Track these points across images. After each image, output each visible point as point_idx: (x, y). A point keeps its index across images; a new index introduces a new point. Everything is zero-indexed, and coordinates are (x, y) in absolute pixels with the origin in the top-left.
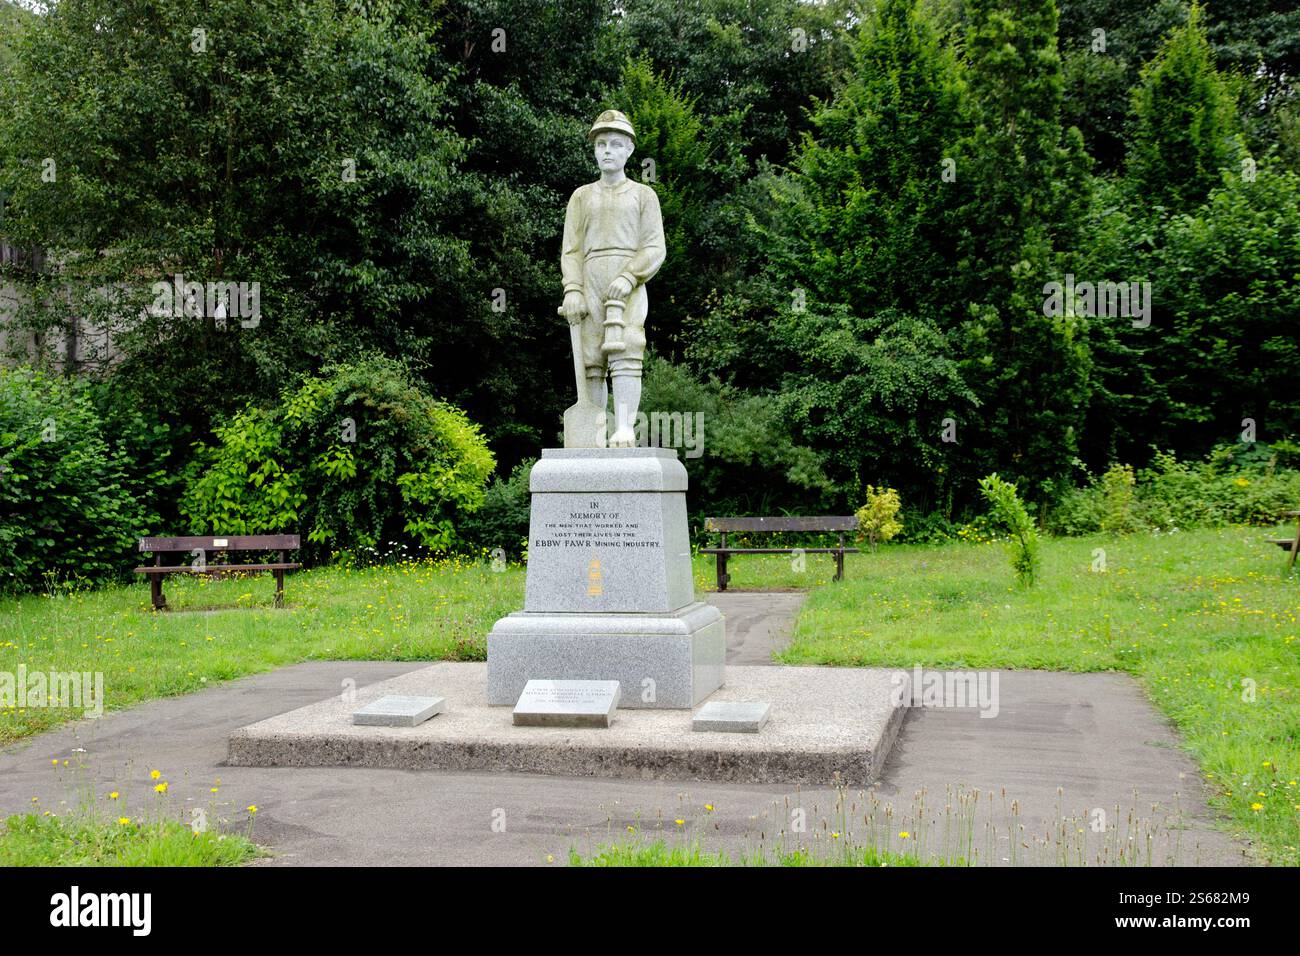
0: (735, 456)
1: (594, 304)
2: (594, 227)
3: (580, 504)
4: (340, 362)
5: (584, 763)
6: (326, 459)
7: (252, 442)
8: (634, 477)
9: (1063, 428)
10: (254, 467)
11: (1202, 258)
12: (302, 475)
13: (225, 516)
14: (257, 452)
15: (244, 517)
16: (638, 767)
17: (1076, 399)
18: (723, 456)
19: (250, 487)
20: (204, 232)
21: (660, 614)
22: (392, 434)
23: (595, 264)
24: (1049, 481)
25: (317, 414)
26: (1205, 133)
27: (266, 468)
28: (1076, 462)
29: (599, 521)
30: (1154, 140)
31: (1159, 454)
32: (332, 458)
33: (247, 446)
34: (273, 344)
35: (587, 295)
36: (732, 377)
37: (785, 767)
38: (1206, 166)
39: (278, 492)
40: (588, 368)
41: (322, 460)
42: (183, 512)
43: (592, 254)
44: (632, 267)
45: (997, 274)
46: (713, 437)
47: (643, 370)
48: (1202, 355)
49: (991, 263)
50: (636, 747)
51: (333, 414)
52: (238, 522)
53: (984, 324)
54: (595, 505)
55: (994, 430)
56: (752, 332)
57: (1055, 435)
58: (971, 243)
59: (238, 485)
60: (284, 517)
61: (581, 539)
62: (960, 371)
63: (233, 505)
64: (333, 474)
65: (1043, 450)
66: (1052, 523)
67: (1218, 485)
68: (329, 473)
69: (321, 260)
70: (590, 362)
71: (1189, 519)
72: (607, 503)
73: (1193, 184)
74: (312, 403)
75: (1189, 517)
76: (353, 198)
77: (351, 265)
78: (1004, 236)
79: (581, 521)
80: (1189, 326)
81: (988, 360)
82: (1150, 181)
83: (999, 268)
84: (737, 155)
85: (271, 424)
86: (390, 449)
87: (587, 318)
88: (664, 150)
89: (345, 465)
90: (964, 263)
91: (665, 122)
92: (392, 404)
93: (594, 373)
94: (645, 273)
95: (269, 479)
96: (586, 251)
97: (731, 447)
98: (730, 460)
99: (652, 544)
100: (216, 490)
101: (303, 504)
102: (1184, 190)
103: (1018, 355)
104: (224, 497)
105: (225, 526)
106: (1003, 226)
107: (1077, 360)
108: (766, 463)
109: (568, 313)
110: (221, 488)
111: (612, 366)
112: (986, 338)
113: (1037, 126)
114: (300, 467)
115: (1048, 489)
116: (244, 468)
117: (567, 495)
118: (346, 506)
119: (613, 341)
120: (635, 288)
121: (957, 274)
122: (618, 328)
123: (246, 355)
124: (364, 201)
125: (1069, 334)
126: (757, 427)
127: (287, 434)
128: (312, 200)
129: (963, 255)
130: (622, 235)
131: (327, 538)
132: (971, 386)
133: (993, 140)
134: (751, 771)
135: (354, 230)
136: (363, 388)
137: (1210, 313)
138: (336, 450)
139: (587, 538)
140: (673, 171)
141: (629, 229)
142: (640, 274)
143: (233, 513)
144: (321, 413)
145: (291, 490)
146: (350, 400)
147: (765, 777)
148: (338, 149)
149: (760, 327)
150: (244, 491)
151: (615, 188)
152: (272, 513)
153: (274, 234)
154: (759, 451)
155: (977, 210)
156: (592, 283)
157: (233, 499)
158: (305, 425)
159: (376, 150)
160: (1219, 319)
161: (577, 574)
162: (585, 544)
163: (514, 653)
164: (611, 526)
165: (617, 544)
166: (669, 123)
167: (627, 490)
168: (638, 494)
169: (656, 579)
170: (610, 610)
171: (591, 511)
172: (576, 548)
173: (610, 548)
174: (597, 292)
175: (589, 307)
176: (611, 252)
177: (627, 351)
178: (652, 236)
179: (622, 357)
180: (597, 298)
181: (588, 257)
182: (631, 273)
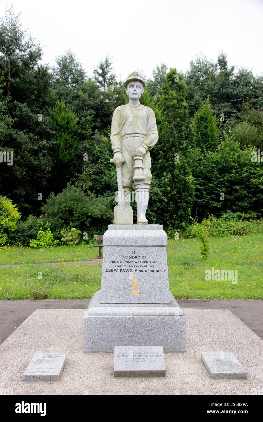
0: (96, 215)
1: (128, 158)
3: (128, 252)
8: (154, 239)
9: (188, 208)
11: (217, 163)
17: (192, 200)
18: (92, 215)
23: (128, 140)
24: (183, 223)
26: (211, 131)
28: (191, 218)
29: (136, 260)
30: (199, 132)
31: (210, 216)
35: (124, 154)
36: (94, 191)
38: (211, 140)
40: (124, 187)
43: (127, 136)
44: (146, 142)
45: (170, 164)
46: (89, 209)
48: (219, 190)
49: (168, 161)
53: (168, 178)
54: (135, 252)
55: (170, 208)
56: (95, 179)
57: (185, 210)
58: (163, 155)
61: (128, 268)
62: (161, 191)
65: (182, 214)
66: (184, 235)
67: (226, 224)
70: (125, 185)
71: (220, 234)
72: (141, 251)
73: (208, 144)
75: (220, 233)
78: (172, 153)
79: (128, 260)
80: (216, 181)
81: (169, 188)
82: (197, 143)
83: (171, 162)
84: (89, 129)
87: (125, 165)
88: (69, 126)
90: (160, 161)
91: (68, 118)
93: (126, 190)
96: (124, 134)
97: (95, 212)
98: (94, 216)
99: (162, 271)
102: (206, 146)
103: (176, 187)
106: (172, 150)
107: (193, 189)
108: (105, 217)
109: (117, 162)
112: (168, 182)
113: (182, 123)
115: (184, 226)
117: (121, 247)
119: (138, 175)
121: (158, 163)
122: (141, 169)
125: (191, 182)
126: (102, 206)
129: (160, 159)
130: (141, 128)
132: (164, 196)
133: (170, 126)
137: (220, 178)
139: (131, 268)
140: (71, 132)
141: (144, 126)
142: (150, 145)
149: (97, 177)
151: (136, 107)
154: (103, 213)
155: (163, 146)
156: (127, 149)
160: (222, 179)
161: (126, 285)
162: (130, 271)
163: (98, 326)
164: (143, 262)
165: (146, 271)
166: (70, 119)
167: (150, 245)
168: (155, 247)
169: (165, 287)
170: (143, 302)
171: (133, 255)
172: (126, 273)
173: (142, 273)
174: (129, 153)
175: (126, 160)
176: (136, 135)
177: (145, 180)
178: (153, 129)
179: (143, 183)
180: (129, 156)
181: (125, 137)
182: (146, 145)
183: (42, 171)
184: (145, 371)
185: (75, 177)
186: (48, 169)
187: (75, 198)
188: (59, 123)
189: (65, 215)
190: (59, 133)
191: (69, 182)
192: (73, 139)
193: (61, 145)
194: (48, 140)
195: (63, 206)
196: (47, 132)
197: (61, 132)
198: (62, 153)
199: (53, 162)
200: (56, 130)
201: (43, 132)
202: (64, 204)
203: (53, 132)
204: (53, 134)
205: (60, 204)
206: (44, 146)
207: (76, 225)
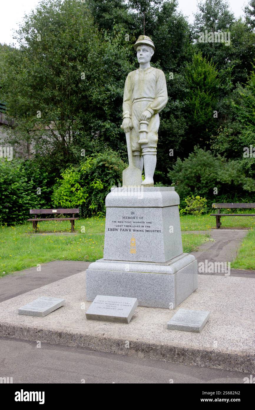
0: (225, 181)
1: (135, 123)
2: (135, 89)
3: (127, 212)
4: (98, 152)
5: (111, 346)
6: (94, 183)
7: (72, 178)
8: (150, 201)
10: (73, 186)
12: (87, 188)
13: (64, 201)
14: (73, 181)
15: (70, 201)
16: (136, 351)
18: (221, 181)
19: (72, 192)
20: (57, 113)
21: (161, 264)
22: (114, 175)
23: (136, 105)
25: (90, 169)
27: (76, 186)
29: (134, 220)
32: (96, 183)
33: (70, 179)
34: (78, 147)
35: (133, 119)
36: (225, 155)
37: (210, 359)
39: (80, 194)
40: (133, 152)
41: (92, 183)
42: (52, 200)
44: (152, 106)
46: (218, 174)
47: (157, 152)
50: (135, 340)
51: (96, 169)
52: (68, 203)
54: (133, 213)
56: (233, 140)
59: (68, 191)
60: (82, 201)
61: (127, 228)
63: (66, 198)
64: (96, 188)
68: (95, 187)
69: (94, 120)
70: (134, 149)
72: (138, 212)
74: (89, 165)
76: (103, 101)
77: (103, 122)
79: (127, 220)
84: (229, 82)
85: (77, 172)
86: (113, 180)
87: (133, 130)
88: (205, 82)
89: (99, 185)
91: (206, 73)
92: (114, 166)
93: (136, 154)
94: (158, 108)
95: (77, 190)
96: (133, 99)
97: (224, 178)
98: (223, 182)
99: (158, 231)
100: (61, 193)
101: (88, 197)
104: (64, 195)
105: (64, 204)
108: (236, 183)
109: (124, 127)
110: (63, 192)
111: (144, 150)
114: (86, 186)
116: (70, 186)
117: (121, 208)
118: (100, 198)
119: (143, 139)
120: (153, 115)
122: (145, 133)
123: (71, 151)
124: (107, 102)
126: (233, 171)
127: (82, 175)
128: (91, 102)
130: (147, 91)
131: (95, 208)
134: (192, 359)
135: (104, 111)
136: (105, 160)
138: (96, 180)
139: (130, 228)
140: (208, 89)
141: (151, 89)
142: (156, 109)
143: (67, 200)
144: (92, 168)
145: (84, 192)
146: (101, 164)
147: (200, 363)
148: (99, 85)
149: (236, 138)
150: (70, 193)
151: (145, 71)
152: (78, 200)
153: (79, 113)
154: (234, 179)
156: (135, 114)
157: (67, 196)
158: (87, 172)
159: (111, 85)
161: (125, 244)
162: (129, 230)
163: (97, 279)
164: (140, 222)
165: (143, 231)
166: (207, 73)
167: (147, 206)
168: (152, 208)
169: (160, 247)
170: (140, 260)
171: (131, 216)
172: (125, 232)
173: (139, 232)
174: (136, 118)
175: (134, 125)
176: (143, 99)
177: (149, 144)
178: (161, 92)
179: (147, 146)
180: (137, 120)
181: (134, 102)
182: (151, 108)
183: (174, 135)
184: (110, 317)
185: (212, 140)
186: (182, 132)
187: (203, 162)
188: (195, 80)
189: (192, 182)
190: (194, 90)
191: (197, 146)
192: (211, 97)
193: (197, 104)
194: (181, 100)
195: (188, 172)
196: (181, 91)
197: (197, 90)
198: (197, 113)
199: (187, 124)
200: (191, 88)
201: (177, 92)
202: (190, 170)
203: (188, 90)
204: (188, 92)
205: (186, 170)
206: (177, 107)
207: (203, 192)
